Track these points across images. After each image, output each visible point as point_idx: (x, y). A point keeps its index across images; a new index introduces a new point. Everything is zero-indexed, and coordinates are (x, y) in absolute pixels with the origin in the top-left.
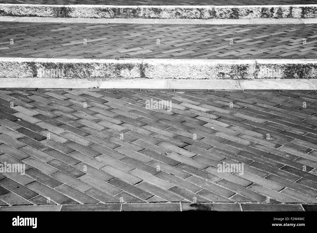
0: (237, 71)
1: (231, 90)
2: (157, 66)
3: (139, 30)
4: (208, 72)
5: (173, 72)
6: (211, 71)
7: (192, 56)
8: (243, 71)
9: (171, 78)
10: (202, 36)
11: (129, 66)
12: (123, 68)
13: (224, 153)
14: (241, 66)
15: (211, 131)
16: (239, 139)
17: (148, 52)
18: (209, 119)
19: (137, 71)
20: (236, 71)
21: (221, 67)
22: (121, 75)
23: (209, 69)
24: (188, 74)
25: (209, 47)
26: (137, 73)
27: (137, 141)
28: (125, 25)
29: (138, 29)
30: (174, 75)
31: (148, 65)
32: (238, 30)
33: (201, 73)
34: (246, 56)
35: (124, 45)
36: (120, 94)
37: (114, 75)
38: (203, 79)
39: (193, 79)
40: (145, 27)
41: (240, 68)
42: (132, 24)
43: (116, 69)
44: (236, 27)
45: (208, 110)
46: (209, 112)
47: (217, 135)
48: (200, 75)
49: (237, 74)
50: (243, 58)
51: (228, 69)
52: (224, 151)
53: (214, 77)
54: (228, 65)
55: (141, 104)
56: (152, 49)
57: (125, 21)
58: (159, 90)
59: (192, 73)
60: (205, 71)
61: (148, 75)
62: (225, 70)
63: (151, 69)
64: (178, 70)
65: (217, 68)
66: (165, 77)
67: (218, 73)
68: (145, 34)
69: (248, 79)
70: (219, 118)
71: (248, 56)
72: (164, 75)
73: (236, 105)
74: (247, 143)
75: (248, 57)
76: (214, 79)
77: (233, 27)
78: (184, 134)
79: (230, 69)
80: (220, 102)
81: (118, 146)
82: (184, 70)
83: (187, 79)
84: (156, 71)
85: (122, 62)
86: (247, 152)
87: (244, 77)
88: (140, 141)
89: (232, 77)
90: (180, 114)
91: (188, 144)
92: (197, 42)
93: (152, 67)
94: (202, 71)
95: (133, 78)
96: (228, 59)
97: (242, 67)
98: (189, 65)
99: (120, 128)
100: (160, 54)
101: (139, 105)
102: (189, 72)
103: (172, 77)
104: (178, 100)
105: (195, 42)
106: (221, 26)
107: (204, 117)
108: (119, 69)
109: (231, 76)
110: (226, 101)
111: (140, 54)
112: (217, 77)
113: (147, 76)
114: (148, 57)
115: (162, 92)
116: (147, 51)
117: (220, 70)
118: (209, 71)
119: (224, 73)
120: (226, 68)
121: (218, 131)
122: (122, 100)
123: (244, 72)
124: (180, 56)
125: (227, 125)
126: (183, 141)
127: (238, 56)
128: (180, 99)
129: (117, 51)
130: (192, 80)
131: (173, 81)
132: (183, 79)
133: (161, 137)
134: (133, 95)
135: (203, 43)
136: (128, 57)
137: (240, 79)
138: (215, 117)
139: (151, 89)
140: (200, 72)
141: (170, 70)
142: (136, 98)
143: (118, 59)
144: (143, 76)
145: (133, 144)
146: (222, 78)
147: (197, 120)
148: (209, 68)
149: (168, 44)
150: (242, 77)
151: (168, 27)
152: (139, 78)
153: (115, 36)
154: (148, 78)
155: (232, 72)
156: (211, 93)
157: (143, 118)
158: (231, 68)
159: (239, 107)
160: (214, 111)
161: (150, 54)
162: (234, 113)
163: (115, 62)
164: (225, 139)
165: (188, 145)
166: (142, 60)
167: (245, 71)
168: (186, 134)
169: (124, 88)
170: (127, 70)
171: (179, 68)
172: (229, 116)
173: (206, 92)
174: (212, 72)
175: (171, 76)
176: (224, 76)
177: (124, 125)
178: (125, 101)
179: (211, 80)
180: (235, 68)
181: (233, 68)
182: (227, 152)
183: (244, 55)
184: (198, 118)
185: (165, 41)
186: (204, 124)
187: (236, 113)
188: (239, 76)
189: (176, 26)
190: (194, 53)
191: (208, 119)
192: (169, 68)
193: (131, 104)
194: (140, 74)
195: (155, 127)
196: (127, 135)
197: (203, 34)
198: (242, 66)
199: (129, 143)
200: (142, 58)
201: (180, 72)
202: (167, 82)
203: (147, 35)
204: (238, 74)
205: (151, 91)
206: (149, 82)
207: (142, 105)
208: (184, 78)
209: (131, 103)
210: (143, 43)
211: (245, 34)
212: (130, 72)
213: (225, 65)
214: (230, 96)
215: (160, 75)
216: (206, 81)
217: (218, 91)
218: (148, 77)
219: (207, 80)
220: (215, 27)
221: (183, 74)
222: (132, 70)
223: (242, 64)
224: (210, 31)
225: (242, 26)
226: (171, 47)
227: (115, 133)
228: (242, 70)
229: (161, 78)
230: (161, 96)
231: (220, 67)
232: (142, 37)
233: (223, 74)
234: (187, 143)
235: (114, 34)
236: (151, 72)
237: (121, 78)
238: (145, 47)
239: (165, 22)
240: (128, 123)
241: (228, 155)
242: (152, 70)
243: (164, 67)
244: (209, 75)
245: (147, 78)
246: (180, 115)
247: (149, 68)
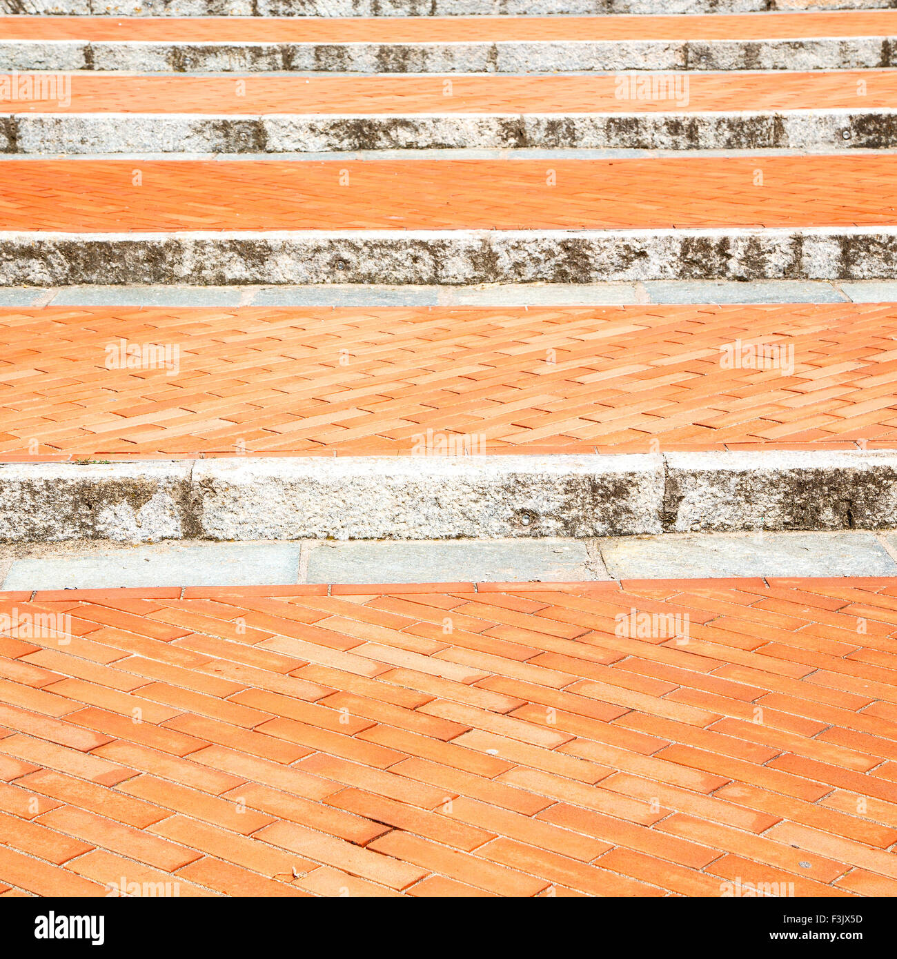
0: (590, 504)
1: (569, 583)
2: (254, 486)
3: (178, 335)
4: (470, 510)
5: (321, 513)
6: (483, 502)
7: (402, 441)
8: (613, 502)
9: (315, 537)
10: (440, 357)
11: (130, 490)
12: (105, 501)
13: (540, 862)
14: (605, 483)
15: (485, 767)
16: (606, 795)
17: (216, 428)
18: (479, 713)
19: (168, 513)
20: (587, 501)
21: (524, 486)
22: (98, 527)
23: (473, 496)
24: (387, 517)
25: (472, 401)
26: (168, 519)
27: (168, 822)
28: (117, 315)
29: (171, 329)
30: (328, 524)
31: (214, 485)
32: (590, 330)
33: (442, 512)
34: (623, 439)
35: (111, 400)
36: (95, 613)
37: (69, 531)
38: (448, 537)
39: (409, 538)
40: (203, 321)
41: (600, 491)
42: (145, 310)
43: (76, 505)
44: (579, 316)
45: (474, 673)
46: (477, 684)
47: (511, 784)
48: (438, 524)
49: (589, 514)
50: (610, 447)
51: (551, 495)
52: (541, 852)
53: (496, 530)
54: (553, 479)
55: (187, 653)
56: (233, 413)
57: (114, 297)
58: (264, 592)
59: (401, 516)
60: (456, 505)
61: (215, 525)
62: (540, 498)
63: (227, 502)
64: (344, 501)
65: (507, 489)
66: (291, 534)
67: (511, 514)
68: (203, 352)
69: (637, 534)
70: (520, 708)
71: (632, 438)
72: (285, 526)
73: (589, 647)
74: (636, 812)
75: (632, 441)
76: (495, 536)
77: (570, 319)
78: (372, 781)
79: (559, 496)
80: (522, 637)
81: (85, 849)
82: (371, 502)
83: (383, 542)
84: (251, 510)
85: (99, 473)
86: (637, 855)
87: (619, 527)
88: (181, 824)
89: (569, 528)
90: (355, 696)
91: (389, 828)
92: (423, 380)
93: (231, 490)
94: (444, 505)
95: (150, 542)
96: (551, 451)
97: (611, 488)
98: (391, 482)
99: (94, 767)
100: (267, 435)
101: (177, 661)
102: (391, 511)
103: (319, 534)
104: (345, 633)
105: (413, 381)
106: (518, 312)
107: (455, 702)
108: (88, 505)
109: (566, 523)
110: (547, 631)
111: (182, 437)
112: (508, 527)
113: (210, 532)
114: (215, 449)
115: (275, 598)
116: (209, 423)
117: (518, 497)
118: (473, 504)
119: (536, 514)
120: (544, 491)
121: (515, 765)
122: (104, 641)
123: (621, 504)
124: (349, 443)
125: (555, 738)
126: (367, 815)
127: (594, 439)
128: (355, 629)
129: (81, 426)
130: (404, 542)
131: (322, 550)
132: (366, 538)
133: (274, 802)
134: (149, 617)
135: (448, 388)
136: (129, 450)
137: (604, 536)
138: (503, 704)
139: (228, 589)
140: (436, 510)
141: (308, 503)
142: (161, 630)
143: (86, 463)
144: (193, 529)
145: (149, 837)
146: (527, 530)
147: (424, 720)
148: (474, 491)
149: (300, 393)
150: (613, 526)
151: (301, 319)
152: (176, 539)
153: (74, 361)
154: (217, 540)
155: (567, 506)
156: (484, 598)
157: (195, 718)
158: (566, 492)
159: (601, 657)
160: (500, 677)
161: (223, 436)
162: (582, 684)
163: (73, 474)
164: (545, 799)
165: (390, 831)
166: (188, 462)
167: (623, 503)
168: (379, 780)
169: (113, 586)
170: (123, 508)
171: (349, 495)
172: (560, 699)
173: (462, 595)
174: (487, 507)
175: (315, 530)
176: (535, 526)
177: (111, 750)
178: (114, 642)
179: (484, 542)
180: (580, 491)
181: (571, 492)
182: (554, 857)
183: (617, 433)
184: (430, 709)
185: (288, 381)
186: (455, 734)
187: (591, 682)
188: (599, 523)
189: (334, 313)
190: (410, 428)
191: (472, 714)
192: (304, 497)
193: (139, 655)
194: (180, 522)
195: (247, 757)
196: (122, 799)
197: (446, 347)
198: (610, 479)
199: (131, 832)
200: (190, 456)
201: (351, 513)
202: (296, 555)
203: (211, 356)
204: (596, 516)
205: (229, 595)
206: (221, 558)
207: (188, 658)
208: (368, 535)
209: (141, 652)
210: (191, 391)
211: (621, 346)
212: (139, 516)
213: (539, 477)
214: (563, 609)
215: (268, 525)
216: (462, 547)
217: (514, 587)
218: (217, 534)
219: (464, 541)
220: (497, 318)
221: (364, 518)
222: (146, 509)
223: (609, 471)
224: (475, 334)
225: (606, 313)
226: (311, 406)
227: (68, 792)
228: (608, 498)
229: (272, 537)
230: (271, 617)
231: (520, 488)
232: (191, 365)
233: (533, 515)
234: (384, 824)
235: (67, 355)
236: (230, 515)
237: (96, 541)
238: (202, 408)
239: (289, 298)
240: (129, 744)
241: (558, 869)
242: (231, 506)
243: (281, 489)
244: (475, 521)
245: (210, 539)
246: (351, 701)
247: (219, 498)
